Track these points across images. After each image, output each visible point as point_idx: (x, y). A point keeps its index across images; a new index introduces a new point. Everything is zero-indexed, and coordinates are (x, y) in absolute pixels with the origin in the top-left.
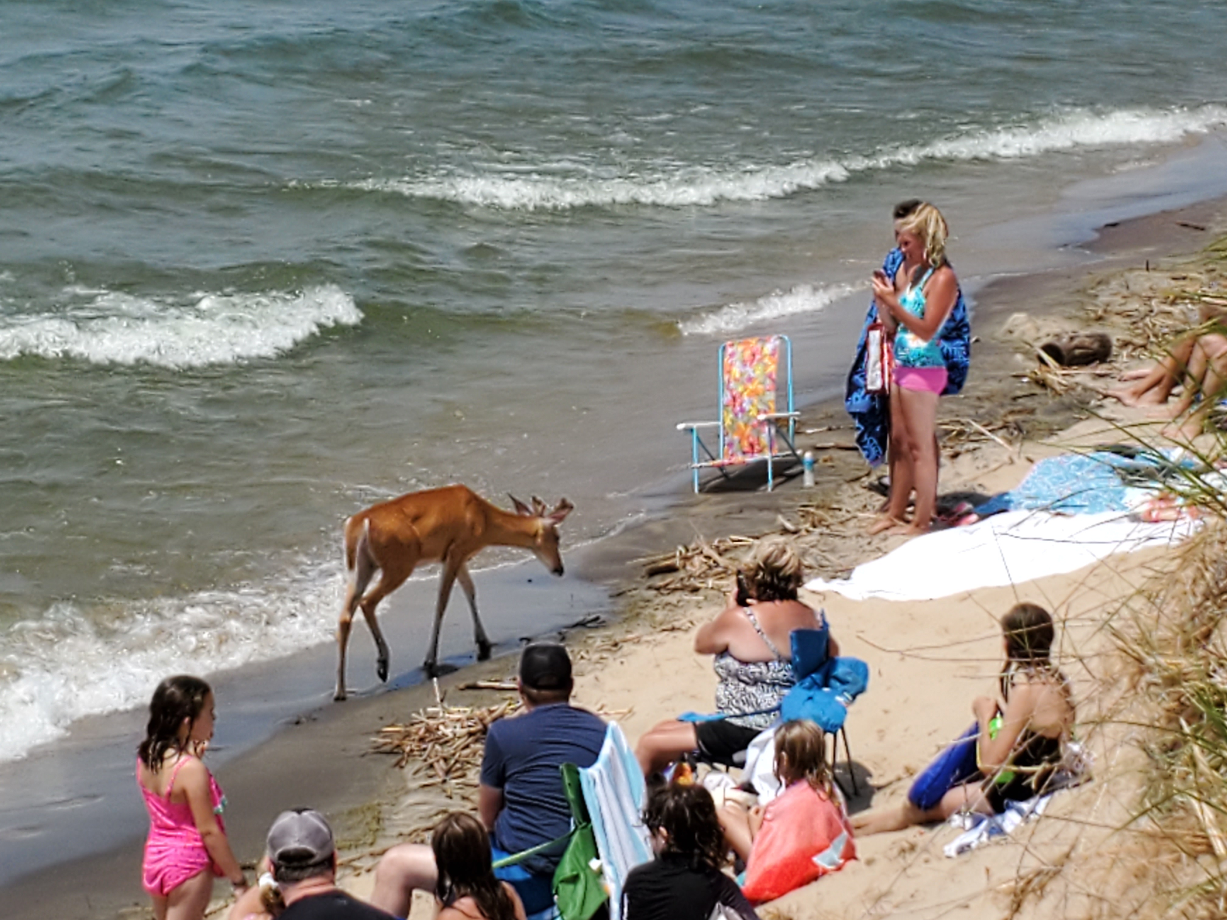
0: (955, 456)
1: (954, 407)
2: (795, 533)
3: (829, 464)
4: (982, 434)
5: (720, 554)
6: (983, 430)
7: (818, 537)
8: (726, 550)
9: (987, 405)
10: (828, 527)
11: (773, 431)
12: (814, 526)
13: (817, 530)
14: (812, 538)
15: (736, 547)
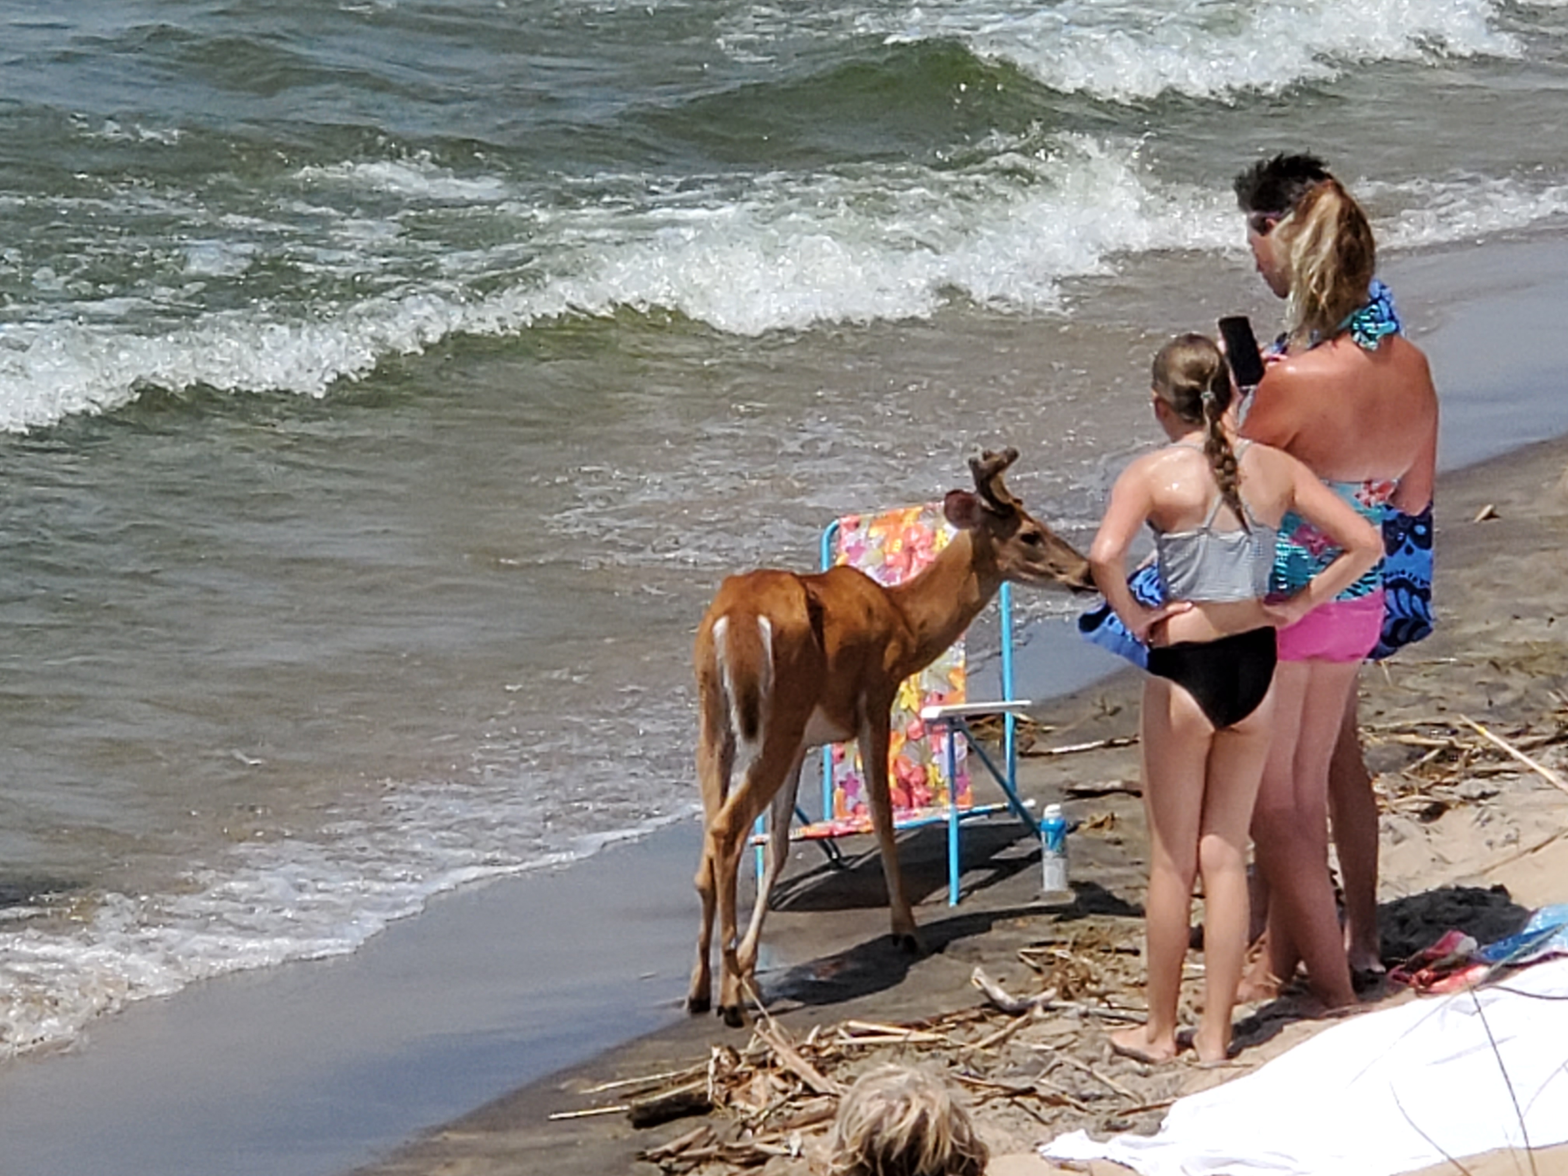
0: (1435, 811)
1: (1434, 688)
2: (1016, 1013)
3: (1107, 833)
4: (1504, 756)
5: (822, 1071)
6: (1504, 745)
7: (1077, 1025)
8: (838, 1058)
9: (1518, 681)
10: (1102, 997)
11: (961, 749)
12: (1067, 995)
13: (1076, 1007)
14: (1064, 1025)
15: (862, 1047)
